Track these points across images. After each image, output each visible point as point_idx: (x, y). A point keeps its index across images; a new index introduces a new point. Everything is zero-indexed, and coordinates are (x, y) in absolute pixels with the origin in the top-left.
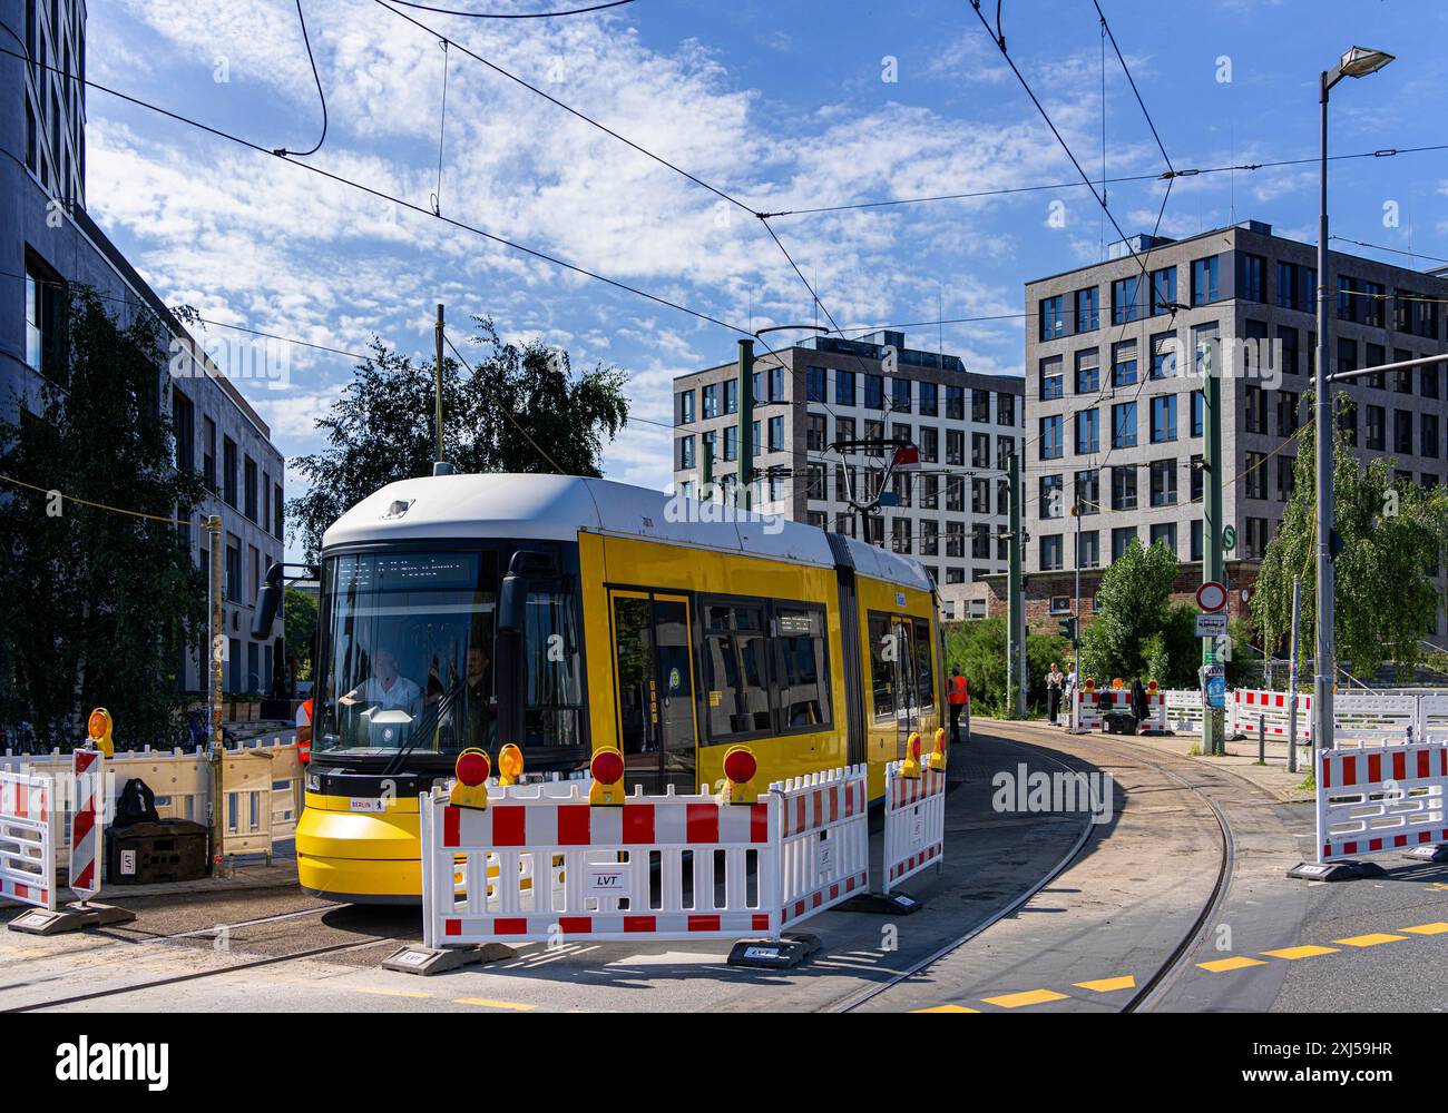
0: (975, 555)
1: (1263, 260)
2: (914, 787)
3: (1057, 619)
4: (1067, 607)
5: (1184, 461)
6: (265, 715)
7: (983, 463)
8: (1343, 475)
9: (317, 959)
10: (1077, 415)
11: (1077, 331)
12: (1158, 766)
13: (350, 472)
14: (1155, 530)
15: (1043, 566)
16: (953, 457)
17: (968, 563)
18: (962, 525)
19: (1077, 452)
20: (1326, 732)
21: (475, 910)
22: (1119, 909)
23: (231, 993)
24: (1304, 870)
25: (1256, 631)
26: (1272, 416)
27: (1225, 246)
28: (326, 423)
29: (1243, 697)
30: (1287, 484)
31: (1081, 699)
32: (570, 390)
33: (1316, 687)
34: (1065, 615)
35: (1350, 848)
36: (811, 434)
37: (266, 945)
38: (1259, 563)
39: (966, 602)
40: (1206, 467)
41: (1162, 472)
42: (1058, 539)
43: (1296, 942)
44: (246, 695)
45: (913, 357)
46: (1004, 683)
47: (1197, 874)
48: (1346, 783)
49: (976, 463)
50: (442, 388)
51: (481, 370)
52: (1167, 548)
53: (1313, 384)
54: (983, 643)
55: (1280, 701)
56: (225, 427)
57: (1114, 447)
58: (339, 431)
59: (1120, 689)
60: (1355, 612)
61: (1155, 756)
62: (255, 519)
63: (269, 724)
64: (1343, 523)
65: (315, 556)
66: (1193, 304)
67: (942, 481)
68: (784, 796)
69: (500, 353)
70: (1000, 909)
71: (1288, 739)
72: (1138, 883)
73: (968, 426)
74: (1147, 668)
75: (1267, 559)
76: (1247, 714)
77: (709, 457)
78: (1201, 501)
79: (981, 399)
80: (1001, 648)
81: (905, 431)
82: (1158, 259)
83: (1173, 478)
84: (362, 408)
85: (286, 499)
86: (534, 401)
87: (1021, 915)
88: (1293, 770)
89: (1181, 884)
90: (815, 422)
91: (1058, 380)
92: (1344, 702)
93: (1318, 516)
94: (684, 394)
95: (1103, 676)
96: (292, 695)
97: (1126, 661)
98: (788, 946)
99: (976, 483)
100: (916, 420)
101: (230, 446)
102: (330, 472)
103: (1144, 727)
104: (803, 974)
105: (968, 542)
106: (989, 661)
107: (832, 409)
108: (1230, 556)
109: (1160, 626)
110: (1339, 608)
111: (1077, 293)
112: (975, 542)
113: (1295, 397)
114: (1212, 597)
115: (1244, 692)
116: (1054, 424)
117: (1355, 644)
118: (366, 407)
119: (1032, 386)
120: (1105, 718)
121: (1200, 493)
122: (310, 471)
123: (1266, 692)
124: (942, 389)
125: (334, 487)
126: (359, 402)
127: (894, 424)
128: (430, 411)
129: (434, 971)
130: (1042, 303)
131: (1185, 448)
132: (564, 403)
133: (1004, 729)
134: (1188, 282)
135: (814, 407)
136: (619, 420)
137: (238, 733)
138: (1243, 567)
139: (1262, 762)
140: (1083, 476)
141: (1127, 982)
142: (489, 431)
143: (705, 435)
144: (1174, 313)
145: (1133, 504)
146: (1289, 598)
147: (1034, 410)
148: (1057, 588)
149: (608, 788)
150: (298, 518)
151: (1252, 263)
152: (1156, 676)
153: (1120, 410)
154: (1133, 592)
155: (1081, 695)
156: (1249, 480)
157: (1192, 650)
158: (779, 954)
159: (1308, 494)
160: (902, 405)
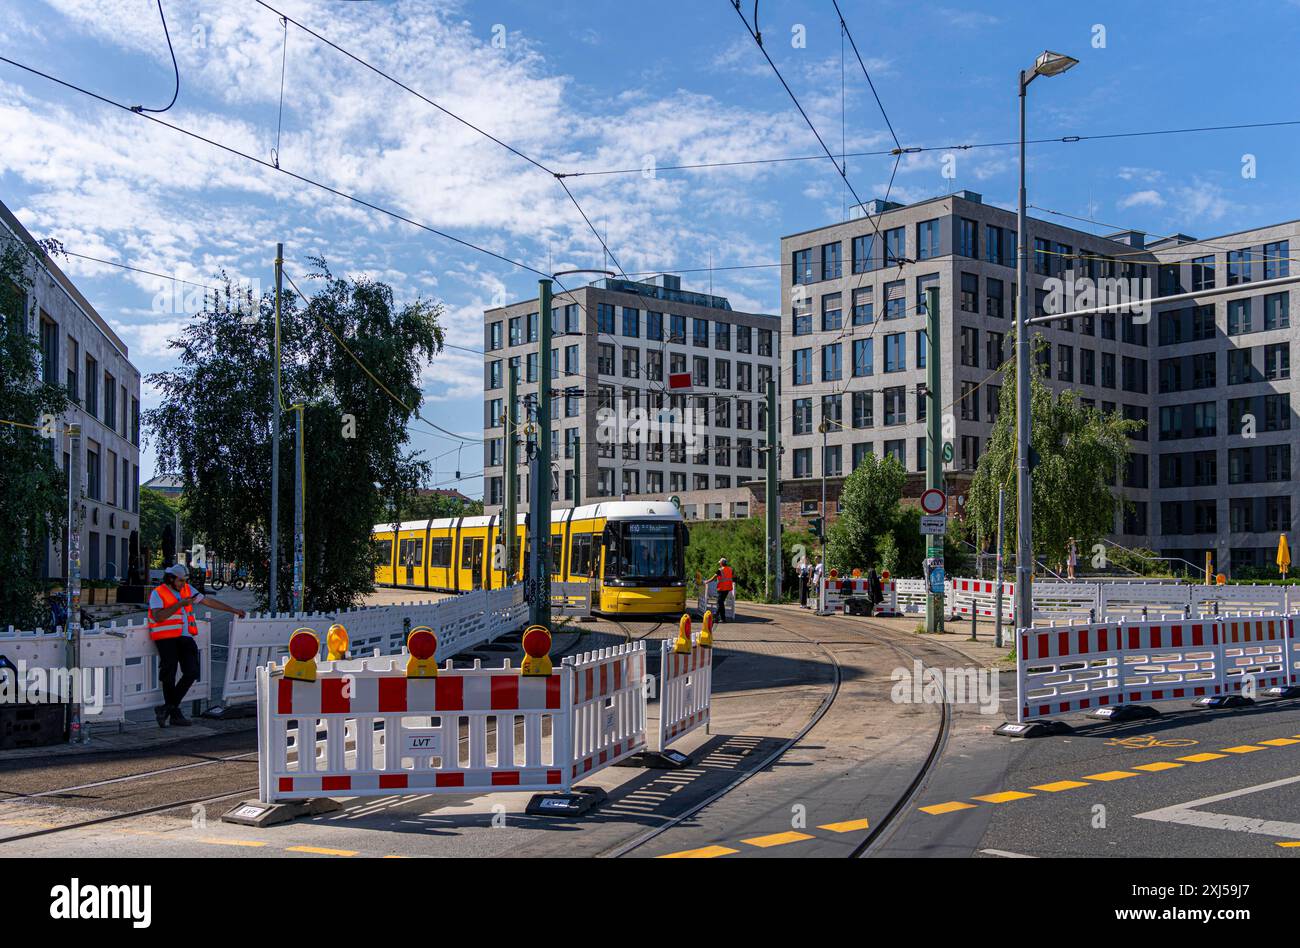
0: (739, 465)
1: (975, 223)
2: (686, 660)
3: (807, 519)
4: (815, 509)
5: (911, 387)
6: (121, 598)
7: (746, 387)
8: (1039, 402)
9: (164, 814)
10: (824, 349)
11: (824, 278)
12: (889, 642)
13: (199, 387)
14: (888, 445)
15: (796, 473)
16: (721, 382)
17: (734, 471)
18: (729, 440)
19: (824, 379)
20: (1026, 614)
21: (306, 769)
22: (856, 763)
23: (85, 845)
24: (1008, 728)
25: (970, 530)
26: (982, 352)
27: (944, 210)
28: (178, 344)
29: (959, 585)
30: (994, 409)
31: (827, 587)
32: (394, 319)
33: (1018, 576)
34: (814, 515)
35: (1045, 710)
36: (602, 362)
37: (119, 802)
38: (972, 474)
39: (732, 504)
40: (929, 393)
41: (894, 397)
42: (808, 451)
43: (1000, 788)
44: (104, 581)
45: (687, 298)
46: (763, 572)
47: (919, 733)
48: (1041, 656)
49: (740, 387)
50: (281, 316)
51: (316, 301)
52: (897, 460)
53: (1015, 327)
54: (745, 539)
55: (989, 588)
56: (87, 346)
57: (854, 375)
58: (189, 351)
59: (859, 577)
60: (1049, 514)
61: (887, 634)
62: (113, 428)
63: (124, 607)
64: (1040, 442)
65: (167, 460)
66: (919, 258)
67: (712, 402)
68: (574, 668)
69: (332, 286)
70: (758, 763)
71: (995, 620)
72: (871, 741)
73: (733, 356)
74: (881, 561)
75: (978, 471)
76: (962, 598)
77: (514, 379)
78: (925, 421)
79: (745, 333)
80: (760, 543)
81: (681, 359)
82: (890, 220)
83: (902, 402)
84: (209, 332)
85: (142, 410)
86: (362, 329)
87: (774, 767)
88: (999, 645)
89: (907, 741)
90: (605, 350)
91: (808, 319)
92: (1040, 589)
93: (1019, 435)
94: (493, 324)
95: (845, 566)
96: (146, 582)
97: (863, 555)
98: (577, 797)
99: (740, 404)
100: (690, 350)
101: (92, 364)
102: (180, 386)
103: (879, 609)
104: (590, 821)
105: (734, 454)
106: (750, 554)
107: (619, 340)
108: (948, 467)
109: (892, 525)
110: (1036, 511)
111: (824, 247)
112: (739, 453)
113: (1001, 336)
114: (933, 502)
115: (960, 580)
116: (804, 356)
117: (1049, 541)
118: (214, 331)
119: (787, 324)
120: (847, 602)
121: (924, 415)
122: (163, 385)
123: (978, 581)
124: (712, 325)
125: (185, 400)
126: (207, 327)
127: (672, 354)
128: (270, 335)
129: (268, 822)
130: (795, 254)
131: (913, 377)
132: (388, 331)
133: (763, 611)
134: (915, 240)
135: (604, 338)
136: (436, 346)
137: (96, 615)
138: (959, 477)
139: (974, 639)
140: (829, 400)
141: (862, 824)
142: (323, 354)
143: (511, 360)
144: (901, 265)
145: (869, 423)
146: (996, 503)
147: (788, 343)
148: (807, 493)
149: (423, 662)
150: (152, 426)
151: (966, 226)
152: (888, 567)
153: (859, 345)
154: (869, 496)
155: (827, 583)
156: (964, 404)
157: (918, 547)
158: (570, 804)
159: (1011, 417)
160: (678, 337)
